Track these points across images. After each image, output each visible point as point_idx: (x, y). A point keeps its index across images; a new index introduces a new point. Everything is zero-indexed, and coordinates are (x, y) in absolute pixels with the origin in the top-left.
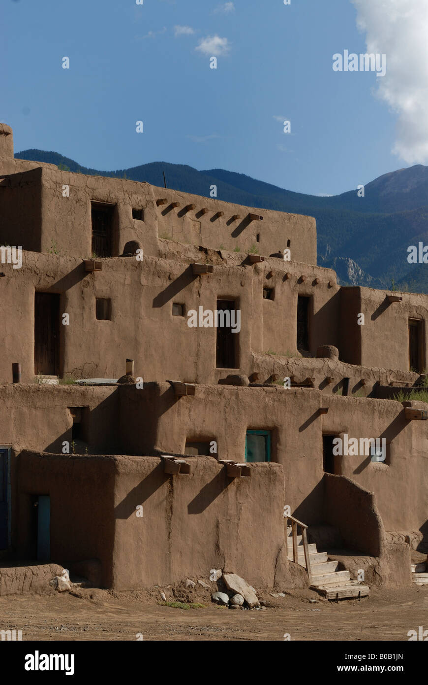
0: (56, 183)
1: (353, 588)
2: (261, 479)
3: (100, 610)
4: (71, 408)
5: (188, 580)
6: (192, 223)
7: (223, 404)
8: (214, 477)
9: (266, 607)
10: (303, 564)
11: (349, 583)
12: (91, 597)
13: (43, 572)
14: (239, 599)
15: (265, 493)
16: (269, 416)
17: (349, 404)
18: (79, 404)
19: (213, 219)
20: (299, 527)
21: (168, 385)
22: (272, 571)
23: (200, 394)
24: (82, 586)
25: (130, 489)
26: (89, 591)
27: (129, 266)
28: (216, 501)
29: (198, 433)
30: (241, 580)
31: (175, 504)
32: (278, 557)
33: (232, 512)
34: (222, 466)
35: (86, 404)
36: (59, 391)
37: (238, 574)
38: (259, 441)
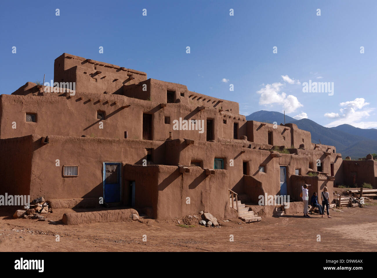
0: (155, 83)
1: (255, 218)
2: (219, 176)
3: (149, 229)
4: (146, 149)
5: (189, 215)
6: (201, 103)
7: (205, 148)
8: (200, 174)
9: (221, 226)
10: (236, 209)
11: (253, 216)
12: (147, 223)
13: (127, 212)
14: (210, 223)
15: (221, 181)
16: (223, 153)
17: (252, 151)
18: (150, 147)
19: (208, 102)
20: (234, 194)
21: (184, 140)
22: (224, 212)
23: (196, 144)
24: (144, 218)
25: (165, 178)
26: (146, 220)
27: (176, 106)
28: (201, 184)
29: (196, 159)
30: (211, 215)
31: (184, 185)
32: (226, 206)
33: (208, 188)
34: (204, 170)
35: (153, 147)
36: (142, 142)
37: (210, 213)
38: (219, 163)
